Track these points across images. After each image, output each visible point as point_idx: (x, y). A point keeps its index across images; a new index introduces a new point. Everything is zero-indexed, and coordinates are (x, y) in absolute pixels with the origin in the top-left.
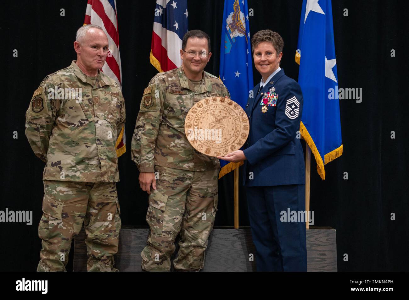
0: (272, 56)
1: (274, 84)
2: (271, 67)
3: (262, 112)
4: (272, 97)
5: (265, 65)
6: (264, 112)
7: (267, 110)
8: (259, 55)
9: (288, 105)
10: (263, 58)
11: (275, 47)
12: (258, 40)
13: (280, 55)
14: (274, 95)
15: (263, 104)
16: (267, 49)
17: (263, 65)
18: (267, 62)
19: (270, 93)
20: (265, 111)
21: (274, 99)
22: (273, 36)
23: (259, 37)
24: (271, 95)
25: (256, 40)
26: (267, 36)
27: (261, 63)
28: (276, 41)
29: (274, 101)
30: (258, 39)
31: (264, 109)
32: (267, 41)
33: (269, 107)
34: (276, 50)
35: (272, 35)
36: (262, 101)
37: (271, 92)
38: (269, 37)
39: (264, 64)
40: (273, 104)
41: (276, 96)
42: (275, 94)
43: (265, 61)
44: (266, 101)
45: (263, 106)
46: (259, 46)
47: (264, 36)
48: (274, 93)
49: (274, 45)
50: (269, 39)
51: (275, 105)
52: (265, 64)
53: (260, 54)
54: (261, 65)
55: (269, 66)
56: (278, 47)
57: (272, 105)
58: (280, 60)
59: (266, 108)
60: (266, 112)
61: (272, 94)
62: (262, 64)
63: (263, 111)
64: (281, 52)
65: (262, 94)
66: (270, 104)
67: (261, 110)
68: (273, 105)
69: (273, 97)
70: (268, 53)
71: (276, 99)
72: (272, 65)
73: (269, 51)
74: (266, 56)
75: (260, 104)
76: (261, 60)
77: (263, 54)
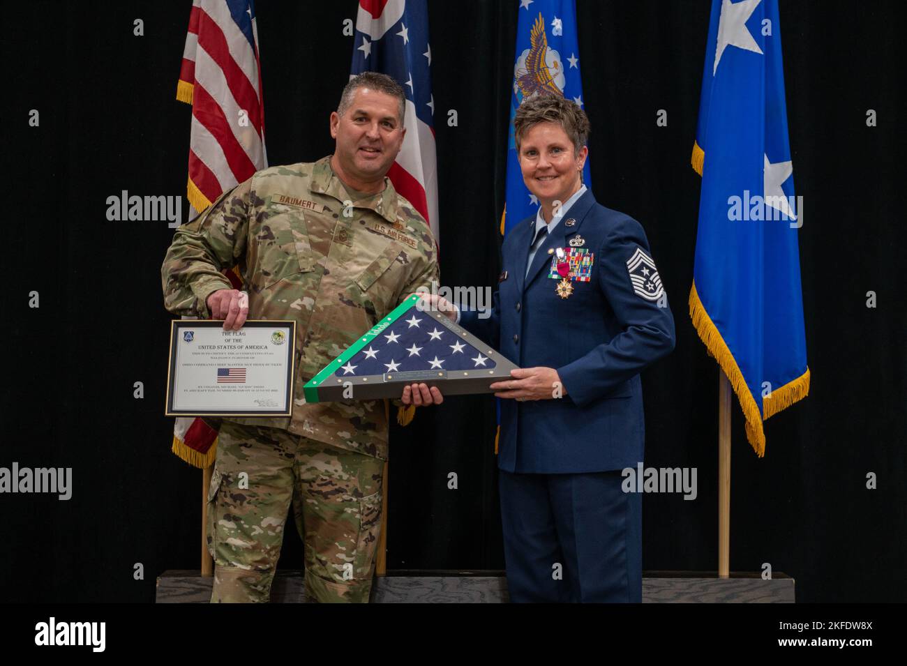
0: (565, 156)
1: (578, 225)
2: (563, 183)
3: (560, 296)
4: (577, 259)
5: (548, 179)
6: (565, 296)
7: (572, 291)
8: (532, 154)
9: (633, 273)
10: (544, 162)
11: (571, 133)
12: (526, 119)
13: (583, 153)
14: (584, 256)
15: (555, 277)
16: (552, 141)
17: (544, 179)
18: (553, 172)
19: (572, 249)
20: (568, 293)
21: (584, 264)
22: (563, 109)
23: (530, 113)
24: (574, 254)
25: (523, 119)
26: (550, 109)
27: (540, 174)
28: (570, 119)
29: (584, 269)
30: (528, 116)
31: (564, 290)
32: (549, 121)
33: (575, 283)
34: (573, 141)
35: (561, 105)
36: (554, 268)
37: (574, 247)
38: (555, 110)
39: (545, 175)
40: (583, 276)
41: (589, 258)
42: (584, 253)
43: (549, 168)
44: (564, 269)
45: (559, 281)
46: (531, 133)
47: (543, 109)
48: (581, 251)
49: (566, 130)
50: (555, 116)
51: (587, 278)
52: (549, 176)
53: (533, 152)
54: (538, 179)
55: (558, 180)
56: (577, 133)
57: (580, 278)
58: (583, 164)
59: (569, 286)
60: (570, 296)
61: (577, 251)
62: (543, 177)
63: (561, 293)
64: (585, 147)
65: (551, 251)
66: (574, 277)
67: (557, 292)
68: (583, 279)
69: (580, 259)
70: (555, 149)
71: (588, 264)
72: (563, 178)
73: (555, 144)
74: (550, 155)
75: (549, 277)
76: (538, 166)
77: (543, 153)
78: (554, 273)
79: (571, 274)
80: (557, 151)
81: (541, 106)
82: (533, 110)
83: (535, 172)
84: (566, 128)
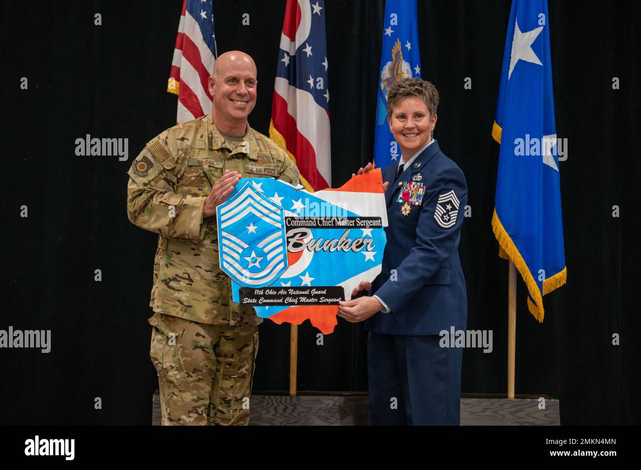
0: (424, 120)
1: (422, 168)
2: (422, 139)
3: (402, 214)
4: (416, 189)
5: (412, 135)
6: (405, 215)
7: (411, 211)
8: (402, 118)
9: (440, 204)
10: (410, 123)
11: (429, 105)
12: (400, 94)
13: (434, 119)
14: (420, 188)
15: (401, 201)
16: (417, 110)
18: (415, 131)
19: (413, 182)
20: (407, 213)
21: (419, 193)
22: (426, 88)
23: (402, 89)
24: (414, 186)
25: (397, 94)
26: (417, 87)
27: (406, 132)
28: (429, 94)
29: (418, 197)
30: (400, 91)
31: (406, 210)
32: (416, 96)
33: (412, 206)
34: (430, 110)
35: (424, 85)
36: (401, 196)
37: (415, 181)
38: (420, 88)
39: (410, 133)
40: (417, 201)
41: (422, 189)
42: (420, 186)
43: (414, 128)
44: (406, 196)
45: (403, 204)
46: (401, 104)
47: (412, 87)
48: (419, 184)
49: (427, 103)
50: (420, 92)
51: (419, 203)
53: (403, 116)
54: (404, 135)
55: (419, 137)
56: (432, 105)
57: (415, 203)
58: (434, 126)
59: (408, 208)
61: (416, 184)
62: (407, 134)
64: (436, 115)
65: (400, 184)
66: (412, 202)
67: (401, 212)
68: (417, 204)
69: (417, 189)
70: (418, 115)
71: (421, 193)
72: (422, 135)
73: (418, 112)
74: (415, 119)
75: (397, 201)
76: (406, 126)
77: (410, 117)
78: (401, 198)
79: (411, 200)
80: (420, 117)
81: (410, 85)
82: (404, 87)
83: (403, 131)
84: (426, 101)
